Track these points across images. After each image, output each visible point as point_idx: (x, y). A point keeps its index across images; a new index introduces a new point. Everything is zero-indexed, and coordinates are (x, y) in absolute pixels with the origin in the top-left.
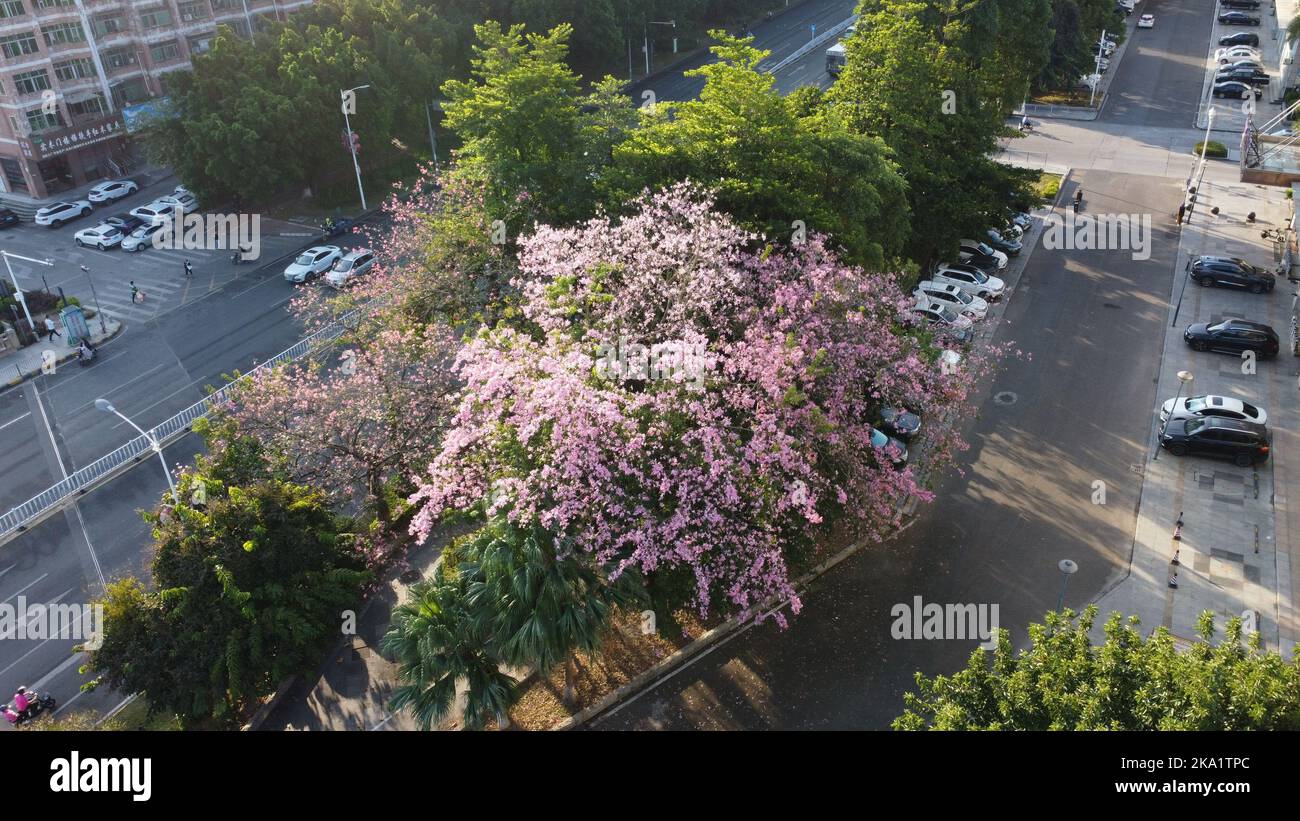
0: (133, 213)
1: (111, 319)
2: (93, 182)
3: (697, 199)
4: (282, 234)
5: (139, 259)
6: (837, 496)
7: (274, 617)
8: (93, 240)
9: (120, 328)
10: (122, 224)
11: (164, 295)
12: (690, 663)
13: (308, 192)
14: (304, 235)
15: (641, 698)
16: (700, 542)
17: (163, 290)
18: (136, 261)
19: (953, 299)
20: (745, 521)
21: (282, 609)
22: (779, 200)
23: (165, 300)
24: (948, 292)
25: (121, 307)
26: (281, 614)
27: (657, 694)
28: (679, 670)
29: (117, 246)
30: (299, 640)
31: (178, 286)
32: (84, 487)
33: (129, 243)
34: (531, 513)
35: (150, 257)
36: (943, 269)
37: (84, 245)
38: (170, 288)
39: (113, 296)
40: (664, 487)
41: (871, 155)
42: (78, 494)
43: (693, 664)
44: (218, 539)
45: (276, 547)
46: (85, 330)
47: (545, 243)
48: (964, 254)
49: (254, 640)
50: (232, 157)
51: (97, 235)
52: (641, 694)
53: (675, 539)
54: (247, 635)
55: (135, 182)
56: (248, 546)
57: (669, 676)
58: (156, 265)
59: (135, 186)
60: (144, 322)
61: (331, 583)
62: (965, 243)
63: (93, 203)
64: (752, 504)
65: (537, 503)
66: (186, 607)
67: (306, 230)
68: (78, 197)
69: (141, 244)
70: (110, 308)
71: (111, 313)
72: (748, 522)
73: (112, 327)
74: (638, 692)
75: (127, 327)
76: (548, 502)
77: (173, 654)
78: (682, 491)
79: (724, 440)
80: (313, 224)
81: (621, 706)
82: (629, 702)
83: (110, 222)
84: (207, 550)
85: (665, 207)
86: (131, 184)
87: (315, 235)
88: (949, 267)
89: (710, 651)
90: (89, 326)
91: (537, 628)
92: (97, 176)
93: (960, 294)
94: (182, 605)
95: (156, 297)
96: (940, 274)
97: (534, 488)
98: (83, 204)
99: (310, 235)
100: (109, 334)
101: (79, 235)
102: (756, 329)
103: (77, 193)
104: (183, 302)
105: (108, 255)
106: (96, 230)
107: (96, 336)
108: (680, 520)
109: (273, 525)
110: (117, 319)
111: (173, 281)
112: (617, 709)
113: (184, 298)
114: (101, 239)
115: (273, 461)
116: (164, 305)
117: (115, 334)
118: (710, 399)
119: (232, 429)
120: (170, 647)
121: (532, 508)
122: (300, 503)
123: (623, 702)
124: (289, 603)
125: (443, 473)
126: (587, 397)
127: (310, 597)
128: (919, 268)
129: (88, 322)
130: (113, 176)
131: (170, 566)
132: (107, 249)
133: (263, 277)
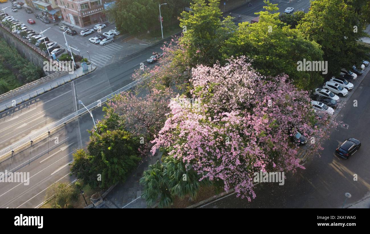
0: (104, 34)
1: (94, 65)
2: (95, 24)
3: (247, 61)
4: (140, 44)
5: (104, 48)
6: (273, 165)
7: (114, 167)
8: (93, 41)
9: (96, 68)
10: (100, 37)
11: (108, 60)
12: (227, 196)
13: (148, 32)
14: (146, 45)
15: (210, 204)
16: (227, 174)
17: (108, 58)
18: (103, 48)
19: (336, 89)
20: (243, 168)
21: (117, 165)
22: (274, 63)
23: (108, 61)
24: (335, 86)
25: (97, 62)
26: (117, 166)
27: (215, 204)
28: (223, 198)
29: (99, 43)
30: (120, 174)
31: (112, 57)
32: (80, 114)
33: (102, 43)
34: (181, 156)
35: (106, 47)
36: (333, 78)
37: (91, 42)
38: (110, 58)
39: (96, 58)
40: (219, 156)
41: (309, 48)
42: (79, 116)
43: (227, 197)
44: (103, 144)
45: (117, 149)
46: (87, 68)
47: (200, 70)
48: (342, 73)
49: (109, 172)
50: (128, 23)
51: (94, 40)
52: (211, 203)
53: (219, 173)
54: (108, 170)
55: (106, 24)
56: (109, 148)
57: (220, 199)
58: (107, 50)
59: (105, 26)
60: (102, 67)
61: (131, 159)
62: (343, 70)
63: (95, 30)
64: (246, 164)
65: (183, 153)
66: (93, 161)
67: (146, 43)
68: (91, 28)
69: (104, 43)
70: (94, 62)
71: (94, 63)
72: (244, 168)
73: (94, 68)
74: (210, 202)
75: (97, 68)
76: (185, 154)
77: (90, 172)
78: (224, 159)
79: (239, 145)
80: (148, 42)
81: (204, 205)
82: (207, 205)
83: (98, 36)
84: (100, 147)
85: (237, 63)
86: (104, 25)
87: (148, 45)
88: (335, 78)
89: (233, 194)
90: (88, 67)
91: (179, 187)
92: (96, 22)
93: (339, 87)
94: (92, 160)
95: (106, 60)
96: (332, 80)
97: (182, 149)
98: (92, 30)
99: (147, 45)
100: (93, 70)
101: (90, 39)
102: (256, 109)
103: (91, 26)
104: (112, 63)
105: (97, 46)
106: (94, 39)
107: (90, 70)
108: (222, 167)
109: (116, 143)
110: (95, 65)
111: (111, 55)
112: (203, 206)
113: (113, 61)
114: (95, 41)
115: (120, 122)
116: (107, 62)
117: (94, 70)
118: (236, 133)
119: (112, 111)
120: (89, 170)
121: (181, 155)
122: (124, 137)
123: (205, 204)
124: (119, 163)
125: (162, 136)
126: (198, 128)
127: (125, 163)
128: (324, 79)
129: (88, 66)
130: (100, 22)
131: (92, 148)
132: (96, 44)
133: (133, 57)
